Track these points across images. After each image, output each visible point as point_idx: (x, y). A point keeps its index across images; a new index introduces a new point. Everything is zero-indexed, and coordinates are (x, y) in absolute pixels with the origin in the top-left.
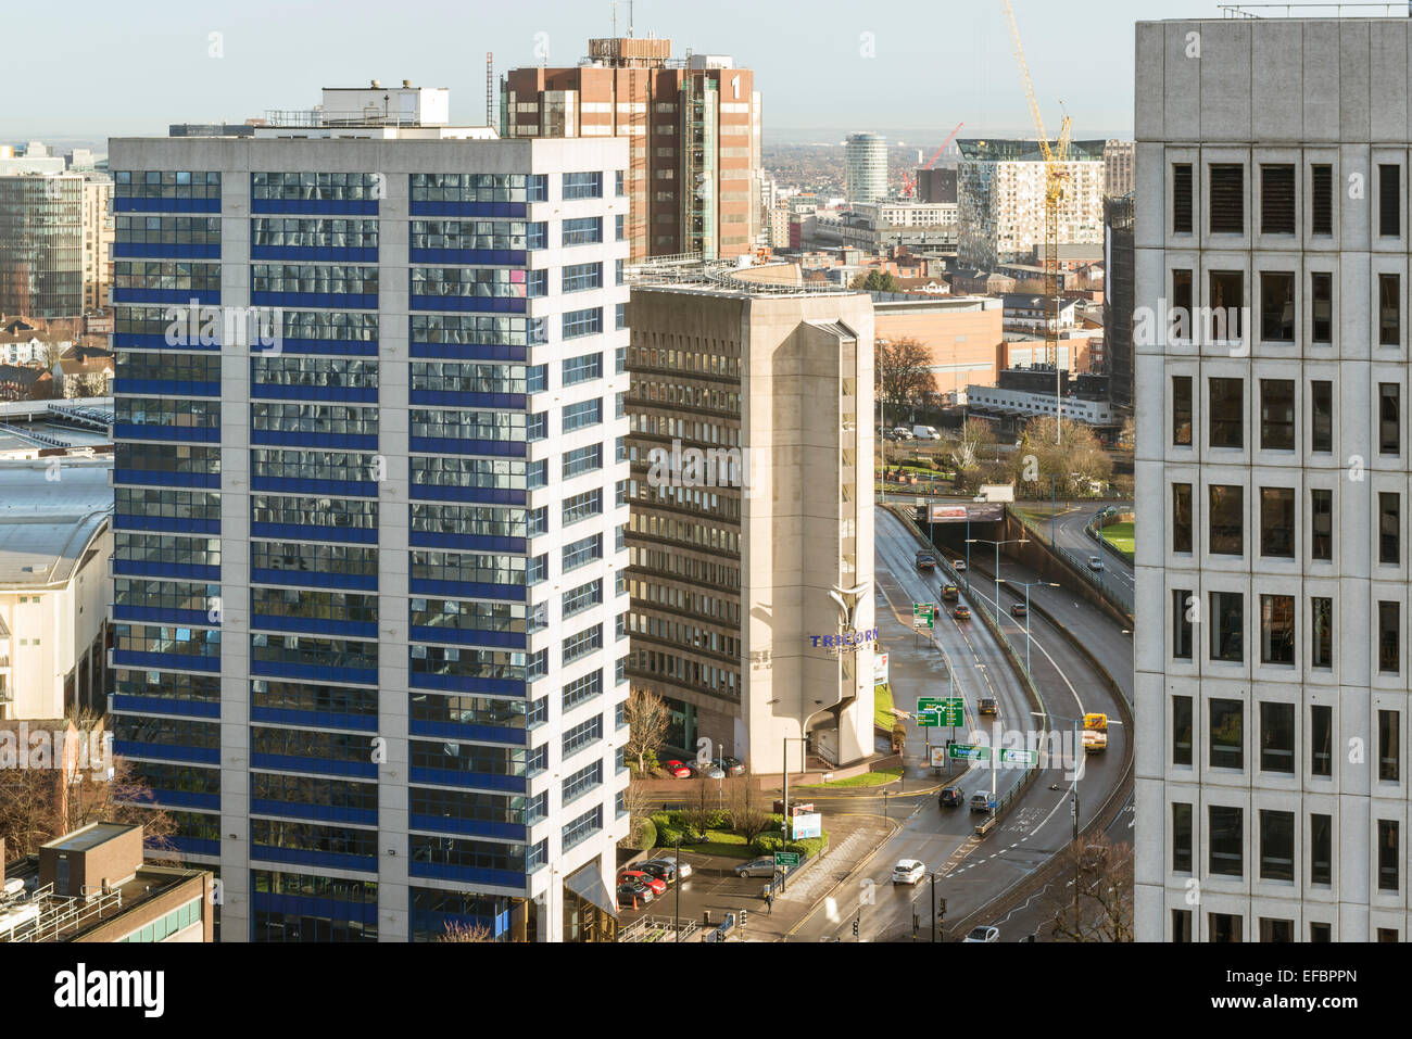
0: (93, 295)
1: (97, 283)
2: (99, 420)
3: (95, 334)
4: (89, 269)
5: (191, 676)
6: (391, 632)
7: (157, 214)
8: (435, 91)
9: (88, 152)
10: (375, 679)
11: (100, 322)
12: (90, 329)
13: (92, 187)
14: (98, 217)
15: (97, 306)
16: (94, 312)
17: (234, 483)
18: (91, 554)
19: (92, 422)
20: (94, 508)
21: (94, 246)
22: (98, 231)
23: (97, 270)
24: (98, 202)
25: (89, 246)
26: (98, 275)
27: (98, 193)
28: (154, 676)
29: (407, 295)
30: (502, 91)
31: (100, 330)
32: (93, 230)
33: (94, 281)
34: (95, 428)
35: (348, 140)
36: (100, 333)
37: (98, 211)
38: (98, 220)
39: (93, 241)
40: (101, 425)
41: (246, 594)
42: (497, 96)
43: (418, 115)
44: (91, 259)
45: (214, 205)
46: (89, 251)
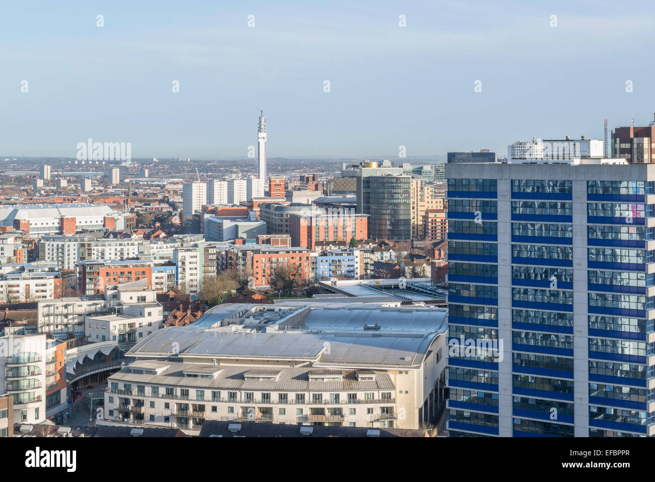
0: (415, 230)
1: (417, 225)
2: (424, 289)
3: (417, 248)
4: (413, 218)
5: (485, 414)
6: (580, 399)
7: (468, 199)
8: (597, 141)
9: (409, 164)
10: (572, 421)
11: (419, 242)
12: (414, 246)
13: (414, 181)
14: (417, 195)
15: (417, 234)
16: (416, 237)
17: (504, 325)
18: (430, 352)
19: (421, 289)
20: (429, 331)
21: (416, 208)
22: (417, 201)
23: (417, 219)
24: (417, 188)
25: (413, 208)
26: (417, 221)
27: (417, 184)
28: (467, 413)
29: (586, 238)
30: (612, 138)
31: (419, 246)
32: (415, 201)
33: (416, 223)
34: (422, 292)
35: (557, 165)
36: (419, 248)
37: (417, 192)
38: (417, 196)
39: (415, 205)
40: (425, 291)
41: (510, 377)
42: (610, 140)
43: (589, 152)
44: (414, 214)
45: (494, 195)
46: (413, 210)
